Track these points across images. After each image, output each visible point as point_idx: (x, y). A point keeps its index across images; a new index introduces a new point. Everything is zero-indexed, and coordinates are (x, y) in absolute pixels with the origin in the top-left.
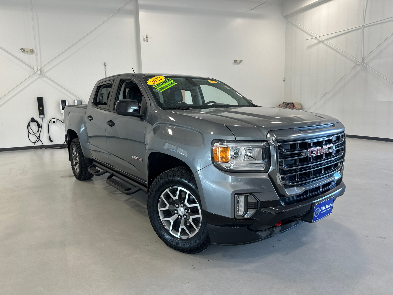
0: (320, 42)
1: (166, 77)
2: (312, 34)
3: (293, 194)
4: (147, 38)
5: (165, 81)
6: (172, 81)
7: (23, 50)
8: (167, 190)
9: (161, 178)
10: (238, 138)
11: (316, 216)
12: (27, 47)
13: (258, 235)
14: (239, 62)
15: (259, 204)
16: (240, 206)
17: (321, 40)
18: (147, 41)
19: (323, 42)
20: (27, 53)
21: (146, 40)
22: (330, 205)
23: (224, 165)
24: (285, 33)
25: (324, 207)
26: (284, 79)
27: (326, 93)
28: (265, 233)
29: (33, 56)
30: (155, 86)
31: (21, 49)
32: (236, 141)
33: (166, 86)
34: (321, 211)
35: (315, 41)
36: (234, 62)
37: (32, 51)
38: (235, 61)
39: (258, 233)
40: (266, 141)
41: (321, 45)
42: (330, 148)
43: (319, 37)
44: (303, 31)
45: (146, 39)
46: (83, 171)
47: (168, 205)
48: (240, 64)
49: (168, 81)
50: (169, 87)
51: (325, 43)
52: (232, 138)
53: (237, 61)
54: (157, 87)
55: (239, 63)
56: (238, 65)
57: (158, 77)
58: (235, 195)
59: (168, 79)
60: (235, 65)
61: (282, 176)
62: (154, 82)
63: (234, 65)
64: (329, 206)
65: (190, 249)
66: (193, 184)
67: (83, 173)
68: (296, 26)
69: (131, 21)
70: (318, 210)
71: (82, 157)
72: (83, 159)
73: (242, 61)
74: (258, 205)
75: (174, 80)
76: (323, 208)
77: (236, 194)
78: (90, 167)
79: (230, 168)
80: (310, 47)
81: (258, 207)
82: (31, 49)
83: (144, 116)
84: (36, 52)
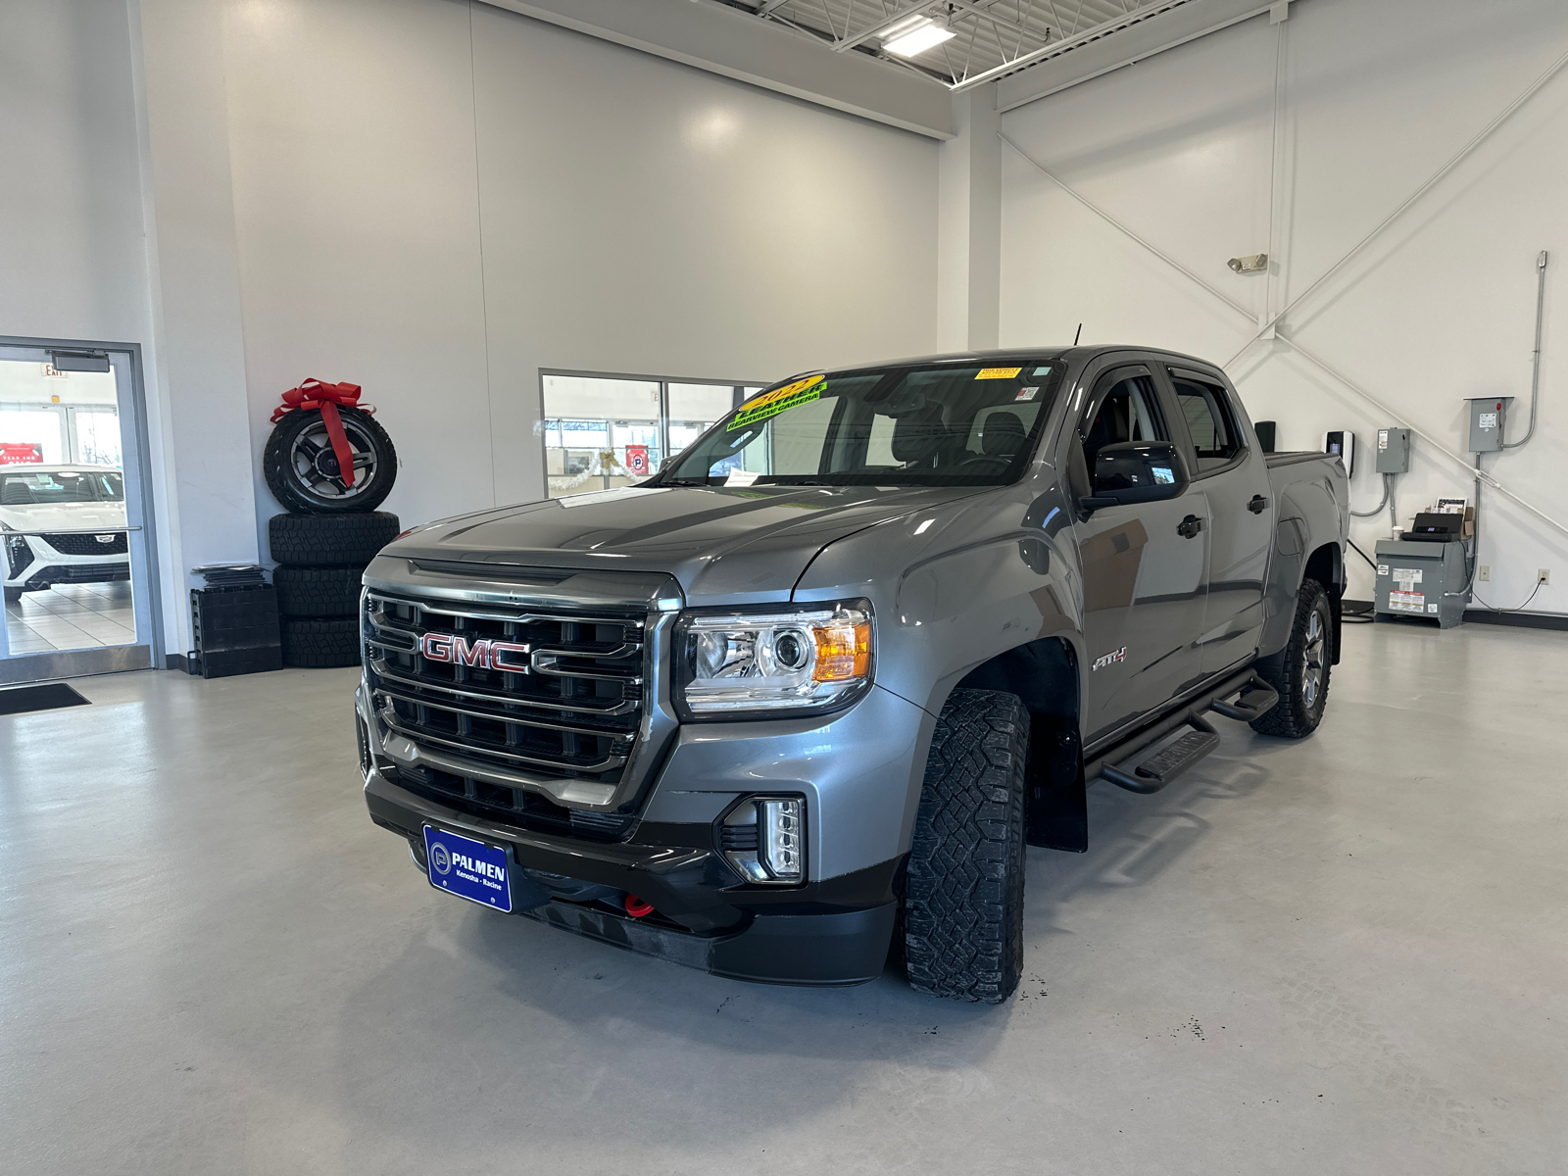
7: (1237, 265)
11: (439, 871)
12: (1247, 253)
20: (1247, 270)
22: (493, 869)
25: (465, 858)
29: (1265, 276)
31: (1231, 262)
34: (454, 863)
37: (1261, 262)
64: (491, 874)
76: (462, 860)
82: (1259, 257)
84: (1276, 261)
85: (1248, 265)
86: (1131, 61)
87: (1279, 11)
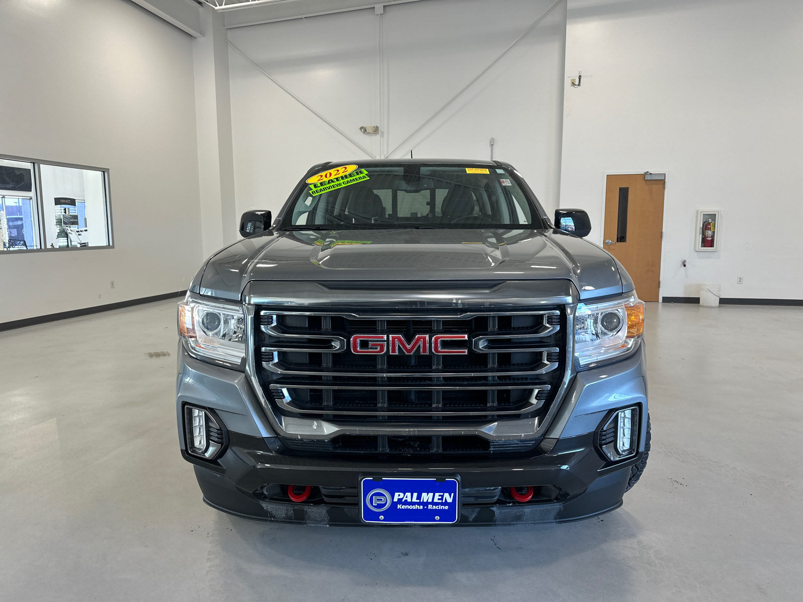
4: (580, 79)
5: (348, 175)
6: (363, 175)
7: (364, 130)
11: (376, 510)
12: (368, 125)
13: (260, 505)
18: (579, 85)
20: (369, 133)
21: (578, 82)
22: (441, 496)
29: (378, 137)
31: (361, 128)
33: (338, 184)
34: (396, 500)
37: (376, 130)
39: (260, 502)
45: (578, 80)
50: (344, 186)
58: (184, 404)
59: (363, 169)
64: (439, 499)
69: (556, 46)
70: (381, 494)
74: (223, 438)
76: (405, 497)
81: (223, 442)
82: (374, 127)
84: (382, 130)
85: (369, 130)
86: (303, 16)
87: (379, 8)
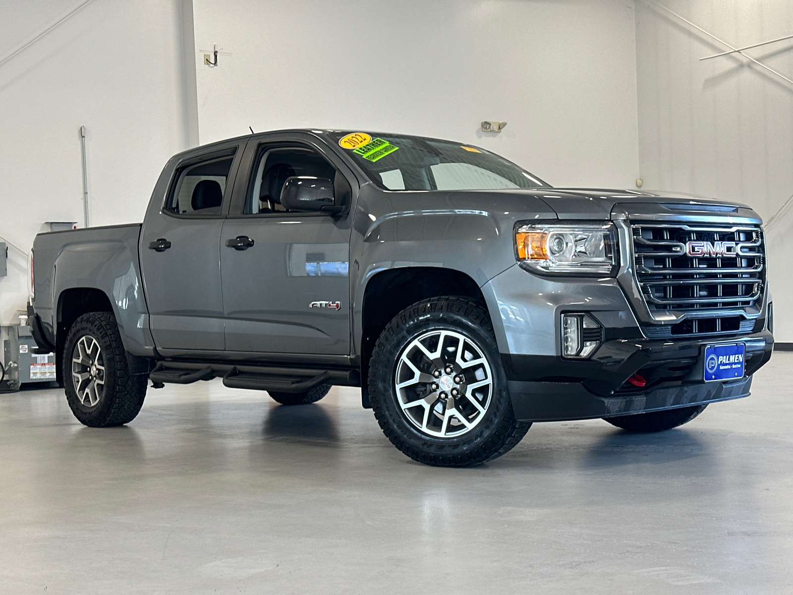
0: (742, 66)
1: (373, 135)
2: (716, 44)
3: (664, 321)
4: (216, 56)
5: (374, 143)
6: (387, 144)
8: (416, 343)
9: (403, 318)
10: (561, 216)
11: (710, 371)
13: (603, 402)
14: (496, 128)
15: (603, 332)
16: (570, 339)
17: (745, 60)
18: (215, 63)
19: (750, 65)
22: (738, 357)
23: (540, 265)
24: (635, 42)
25: (725, 357)
26: (639, 182)
27: (772, 218)
28: (616, 400)
30: (357, 150)
32: (557, 221)
33: (380, 153)
34: (719, 363)
35: (727, 65)
36: (480, 127)
38: (482, 126)
39: (603, 399)
40: (610, 220)
41: (746, 74)
42: (729, 249)
43: (738, 51)
44: (690, 34)
45: (214, 57)
46: (116, 394)
47: (417, 373)
48: (501, 134)
49: (379, 143)
50: (386, 154)
51: (758, 68)
52: (552, 216)
53: (490, 124)
54: (363, 153)
55: (497, 130)
56: (494, 136)
57: (356, 135)
58: (561, 314)
59: (378, 139)
60: (483, 137)
61: (642, 284)
62: (353, 144)
63: (480, 137)
64: (737, 360)
65: (470, 453)
66: (475, 317)
67: (117, 399)
68: (668, 21)
70: (712, 359)
71: (117, 355)
72: (118, 360)
73: (504, 124)
74: (601, 334)
75: (391, 142)
76: (723, 359)
77: (562, 312)
78: (155, 371)
79: (550, 268)
80: (713, 81)
81: (601, 338)
83: (343, 210)
